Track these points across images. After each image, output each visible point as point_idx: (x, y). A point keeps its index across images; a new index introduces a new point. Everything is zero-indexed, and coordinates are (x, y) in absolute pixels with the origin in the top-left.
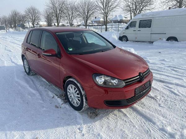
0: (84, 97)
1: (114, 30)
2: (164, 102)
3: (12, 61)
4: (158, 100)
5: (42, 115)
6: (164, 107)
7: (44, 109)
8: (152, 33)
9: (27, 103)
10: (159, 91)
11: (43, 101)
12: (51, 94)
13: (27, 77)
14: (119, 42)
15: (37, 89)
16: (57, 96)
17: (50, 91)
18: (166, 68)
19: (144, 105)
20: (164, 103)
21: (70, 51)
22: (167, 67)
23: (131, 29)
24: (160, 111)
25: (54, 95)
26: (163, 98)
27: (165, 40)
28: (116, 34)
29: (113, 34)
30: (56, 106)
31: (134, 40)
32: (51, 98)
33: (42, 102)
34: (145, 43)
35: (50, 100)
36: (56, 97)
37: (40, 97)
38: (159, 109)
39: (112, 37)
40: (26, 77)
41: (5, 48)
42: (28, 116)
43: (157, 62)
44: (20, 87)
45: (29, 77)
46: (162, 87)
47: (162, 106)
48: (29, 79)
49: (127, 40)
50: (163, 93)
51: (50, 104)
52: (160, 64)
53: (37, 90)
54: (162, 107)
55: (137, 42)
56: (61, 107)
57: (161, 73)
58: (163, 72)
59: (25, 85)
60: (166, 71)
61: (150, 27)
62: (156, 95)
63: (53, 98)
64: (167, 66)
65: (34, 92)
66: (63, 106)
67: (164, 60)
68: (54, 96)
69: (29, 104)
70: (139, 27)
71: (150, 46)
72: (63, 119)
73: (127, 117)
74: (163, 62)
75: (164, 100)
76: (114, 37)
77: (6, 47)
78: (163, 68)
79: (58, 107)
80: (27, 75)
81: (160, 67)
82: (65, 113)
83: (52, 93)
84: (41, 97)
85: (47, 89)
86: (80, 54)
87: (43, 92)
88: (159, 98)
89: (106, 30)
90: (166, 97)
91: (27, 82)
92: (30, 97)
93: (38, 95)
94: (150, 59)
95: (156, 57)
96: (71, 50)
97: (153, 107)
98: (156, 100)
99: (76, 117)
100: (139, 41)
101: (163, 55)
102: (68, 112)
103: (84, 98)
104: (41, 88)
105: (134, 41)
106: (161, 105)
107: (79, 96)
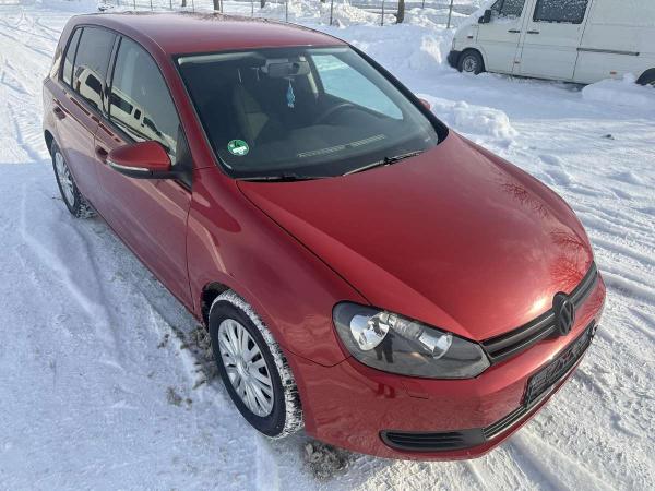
0: (288, 392)
1: (429, 15)
2: (634, 404)
3: (19, 140)
4: (609, 394)
5: (106, 436)
6: (632, 435)
7: (121, 404)
8: (582, 46)
9: (53, 366)
10: (611, 341)
11: (121, 357)
12: (157, 327)
13: (68, 225)
14: (448, 72)
15: (101, 289)
16: (181, 336)
17: (155, 308)
18: (639, 218)
19: (550, 418)
20: (636, 411)
21: (237, 157)
22: (639, 210)
23: (502, 24)
24: (619, 455)
25: (170, 331)
26: (628, 385)
27: (631, 78)
28: (437, 39)
29: (427, 39)
30: (171, 391)
31: (508, 69)
32: (154, 345)
33: (115, 364)
34: (550, 88)
35: (148, 357)
36: (178, 344)
37: (108, 338)
38: (616, 443)
39: (423, 48)
40: (66, 226)
41: (4, 74)
42: (49, 442)
43: (598, 185)
44: (32, 277)
45: (75, 228)
46: (626, 321)
47: (627, 427)
48: (76, 237)
49: (481, 69)
50: (631, 357)
51: (148, 380)
52: (613, 197)
53: (103, 298)
54: (625, 432)
55: (517, 80)
56: (190, 401)
57: (617, 242)
58: (623, 237)
59: (55, 268)
60: (638, 235)
61: (580, 22)
62: (600, 363)
63: (163, 345)
64: (640, 205)
65: (87, 306)
66: (201, 397)
67: (625, 178)
68: (167, 336)
69: (59, 370)
70: (535, 19)
71: (568, 101)
72: (195, 470)
73: (476, 480)
74: (624, 187)
75: (633, 395)
76: (429, 50)
77: (7, 70)
78: (623, 217)
79: (177, 400)
80: (69, 216)
81: (610, 213)
82: (204, 435)
83: (162, 321)
84: (116, 336)
85: (142, 297)
86: (284, 180)
87: (122, 310)
88: (611, 379)
89: (400, 17)
90: (642, 377)
91: (66, 252)
92: (67, 333)
93: (101, 323)
94: (570, 167)
95: (594, 160)
96: (241, 150)
97: (589, 432)
98: (599, 391)
99: (252, 462)
100: (526, 78)
101: (623, 150)
102: (220, 428)
103: (289, 398)
104: (120, 289)
105: (506, 75)
106: (620, 423)
107: (268, 381)
